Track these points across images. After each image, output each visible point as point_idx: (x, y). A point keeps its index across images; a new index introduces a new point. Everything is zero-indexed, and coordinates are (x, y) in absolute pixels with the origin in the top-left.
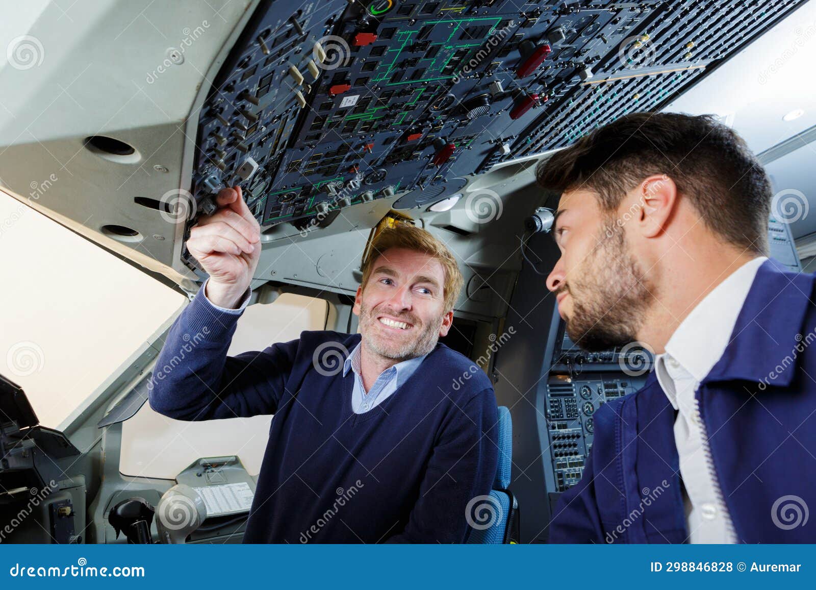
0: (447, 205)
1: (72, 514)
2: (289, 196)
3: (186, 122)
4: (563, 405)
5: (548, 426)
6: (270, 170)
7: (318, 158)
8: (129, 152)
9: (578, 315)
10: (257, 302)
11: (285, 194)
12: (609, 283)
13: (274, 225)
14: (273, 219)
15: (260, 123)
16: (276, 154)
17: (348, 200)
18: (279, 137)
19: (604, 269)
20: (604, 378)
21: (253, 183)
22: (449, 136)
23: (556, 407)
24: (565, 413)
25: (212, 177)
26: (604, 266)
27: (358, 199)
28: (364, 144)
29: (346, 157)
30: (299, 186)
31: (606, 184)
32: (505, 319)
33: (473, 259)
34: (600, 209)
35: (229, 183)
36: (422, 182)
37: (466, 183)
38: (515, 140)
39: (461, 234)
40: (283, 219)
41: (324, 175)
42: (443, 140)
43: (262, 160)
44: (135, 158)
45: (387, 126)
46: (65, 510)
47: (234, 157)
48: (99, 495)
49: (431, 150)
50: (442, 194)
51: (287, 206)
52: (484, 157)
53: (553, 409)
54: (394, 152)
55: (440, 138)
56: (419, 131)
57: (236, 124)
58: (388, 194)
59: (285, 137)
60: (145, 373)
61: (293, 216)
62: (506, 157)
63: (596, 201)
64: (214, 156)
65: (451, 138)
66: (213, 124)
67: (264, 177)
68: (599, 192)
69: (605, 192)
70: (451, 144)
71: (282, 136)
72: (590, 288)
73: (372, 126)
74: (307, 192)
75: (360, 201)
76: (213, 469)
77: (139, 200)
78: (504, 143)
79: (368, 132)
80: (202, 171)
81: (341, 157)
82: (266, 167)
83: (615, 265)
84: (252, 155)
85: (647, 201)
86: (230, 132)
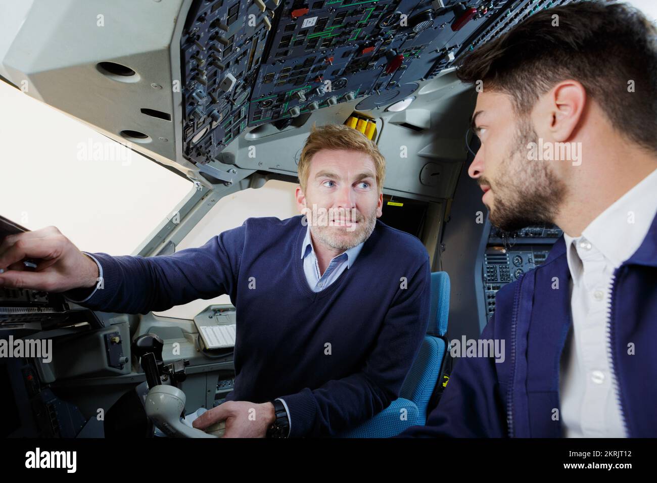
0: (402, 106)
1: (120, 342)
2: (267, 103)
3: (169, 48)
4: (498, 271)
5: (484, 287)
6: (249, 81)
7: (288, 70)
8: (131, 73)
9: (498, 208)
10: (249, 187)
11: (264, 101)
12: (525, 184)
13: (258, 126)
14: (256, 121)
15: (234, 45)
16: (252, 69)
17: (316, 104)
18: (253, 56)
19: (520, 171)
20: (535, 250)
21: (235, 93)
22: (399, 48)
23: (492, 272)
24: (499, 277)
25: (199, 91)
26: (520, 168)
27: (324, 103)
28: (326, 58)
29: (311, 69)
30: (275, 94)
31: (520, 87)
32: (451, 200)
33: (426, 151)
34: (514, 112)
35: (213, 94)
36: (379, 88)
37: (417, 87)
38: (459, 49)
39: (415, 130)
40: (265, 121)
41: (295, 85)
42: (394, 52)
43: (241, 75)
44: (136, 79)
45: (344, 41)
46: (115, 339)
47: (215, 74)
48: (139, 329)
49: (384, 60)
50: (398, 97)
51: (266, 111)
52: (431, 64)
53: (489, 274)
54: (352, 64)
55: (392, 50)
56: (372, 44)
57: (212, 48)
58: (349, 98)
59: (259, 54)
60: (167, 241)
61: (272, 119)
62: (451, 64)
63: (510, 104)
64: (197, 74)
65: (401, 49)
66: (192, 49)
67: (244, 88)
68: (513, 95)
69: (519, 95)
70: (400, 55)
71: (256, 54)
72: (507, 187)
73: (331, 42)
74: (281, 99)
75: (326, 105)
76: (221, 313)
77: (145, 111)
78: (449, 52)
79: (328, 47)
80: (190, 87)
81: (307, 69)
82: (245, 80)
83: (529, 169)
84: (230, 71)
85: (558, 106)
86: (209, 54)
